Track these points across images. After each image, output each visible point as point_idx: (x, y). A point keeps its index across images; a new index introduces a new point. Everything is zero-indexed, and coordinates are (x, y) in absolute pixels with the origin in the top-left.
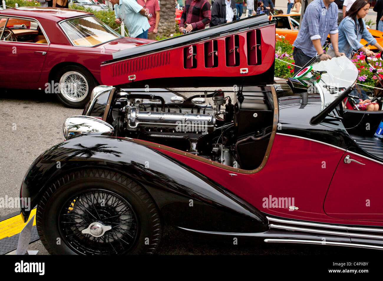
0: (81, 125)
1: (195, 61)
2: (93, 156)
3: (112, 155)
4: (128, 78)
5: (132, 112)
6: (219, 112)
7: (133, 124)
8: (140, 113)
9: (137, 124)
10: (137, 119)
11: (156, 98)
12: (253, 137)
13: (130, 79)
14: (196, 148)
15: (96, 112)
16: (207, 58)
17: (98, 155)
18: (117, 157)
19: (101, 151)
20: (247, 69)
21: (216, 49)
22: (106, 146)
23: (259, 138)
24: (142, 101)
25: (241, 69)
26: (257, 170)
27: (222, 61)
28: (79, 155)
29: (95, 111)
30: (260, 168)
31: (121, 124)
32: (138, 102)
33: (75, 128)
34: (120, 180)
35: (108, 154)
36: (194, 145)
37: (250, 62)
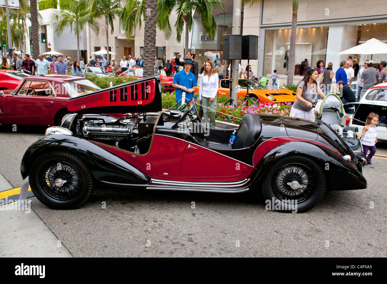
0: (56, 131)
1: (115, 98)
2: (62, 144)
3: (72, 144)
4: (81, 107)
5: (85, 126)
6: (135, 128)
7: (86, 133)
8: (89, 127)
9: (88, 132)
10: (88, 130)
11: (100, 119)
12: (145, 137)
13: (82, 108)
14: (118, 144)
15: (66, 126)
16: (122, 96)
17: (64, 144)
18: (75, 146)
19: (66, 142)
20: (141, 102)
21: (126, 91)
22: (69, 140)
23: (147, 137)
24: (94, 121)
25: (138, 102)
26: (146, 154)
27: (129, 98)
28: (53, 143)
30: (148, 153)
32: (91, 122)
33: (54, 133)
34: (76, 159)
35: (70, 143)
36: (117, 143)
37: (143, 98)
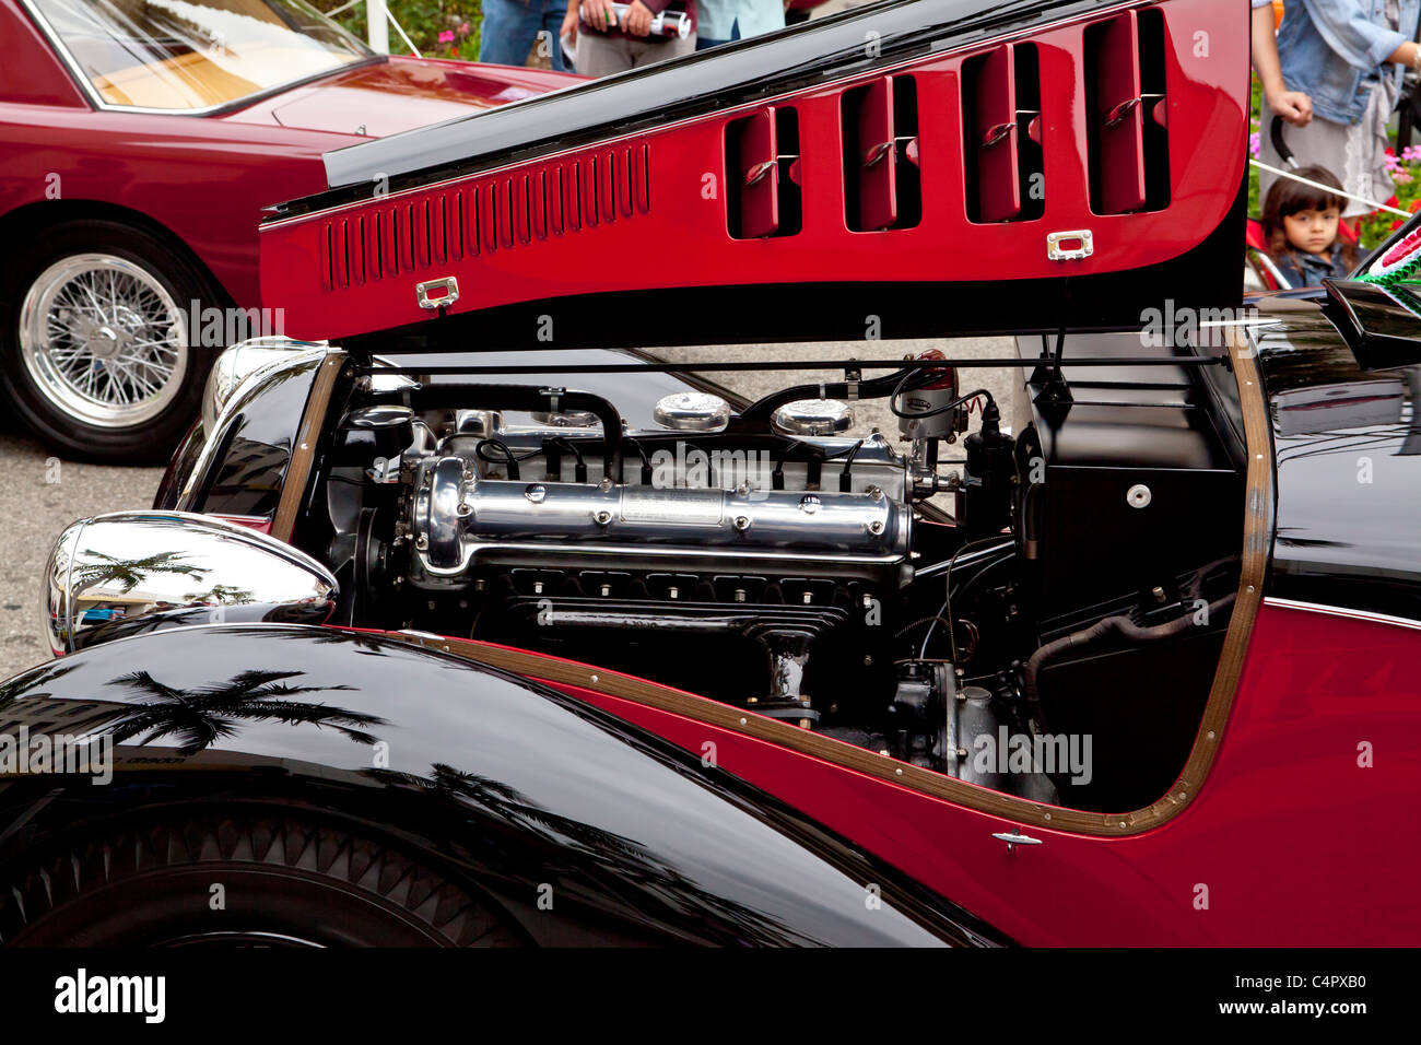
1: (791, 195)
3: (327, 732)
4: (414, 298)
5: (441, 486)
6: (928, 481)
7: (444, 554)
8: (483, 489)
9: (468, 550)
10: (470, 525)
11: (573, 402)
12: (1127, 624)
13: (425, 302)
14: (805, 688)
15: (233, 490)
16: (860, 175)
18: (360, 745)
20: (1086, 235)
21: (907, 124)
22: (290, 683)
23: (1161, 630)
24: (496, 422)
25: (1054, 238)
26: (1157, 812)
27: (947, 189)
28: (135, 740)
29: (234, 481)
30: (1175, 800)
31: (375, 552)
32: (473, 427)
34: (371, 879)
35: (306, 726)
36: (793, 670)
37: (1106, 195)
